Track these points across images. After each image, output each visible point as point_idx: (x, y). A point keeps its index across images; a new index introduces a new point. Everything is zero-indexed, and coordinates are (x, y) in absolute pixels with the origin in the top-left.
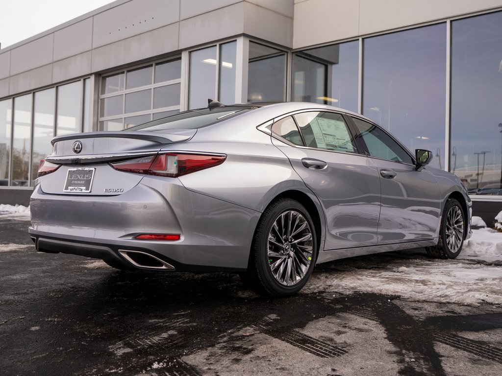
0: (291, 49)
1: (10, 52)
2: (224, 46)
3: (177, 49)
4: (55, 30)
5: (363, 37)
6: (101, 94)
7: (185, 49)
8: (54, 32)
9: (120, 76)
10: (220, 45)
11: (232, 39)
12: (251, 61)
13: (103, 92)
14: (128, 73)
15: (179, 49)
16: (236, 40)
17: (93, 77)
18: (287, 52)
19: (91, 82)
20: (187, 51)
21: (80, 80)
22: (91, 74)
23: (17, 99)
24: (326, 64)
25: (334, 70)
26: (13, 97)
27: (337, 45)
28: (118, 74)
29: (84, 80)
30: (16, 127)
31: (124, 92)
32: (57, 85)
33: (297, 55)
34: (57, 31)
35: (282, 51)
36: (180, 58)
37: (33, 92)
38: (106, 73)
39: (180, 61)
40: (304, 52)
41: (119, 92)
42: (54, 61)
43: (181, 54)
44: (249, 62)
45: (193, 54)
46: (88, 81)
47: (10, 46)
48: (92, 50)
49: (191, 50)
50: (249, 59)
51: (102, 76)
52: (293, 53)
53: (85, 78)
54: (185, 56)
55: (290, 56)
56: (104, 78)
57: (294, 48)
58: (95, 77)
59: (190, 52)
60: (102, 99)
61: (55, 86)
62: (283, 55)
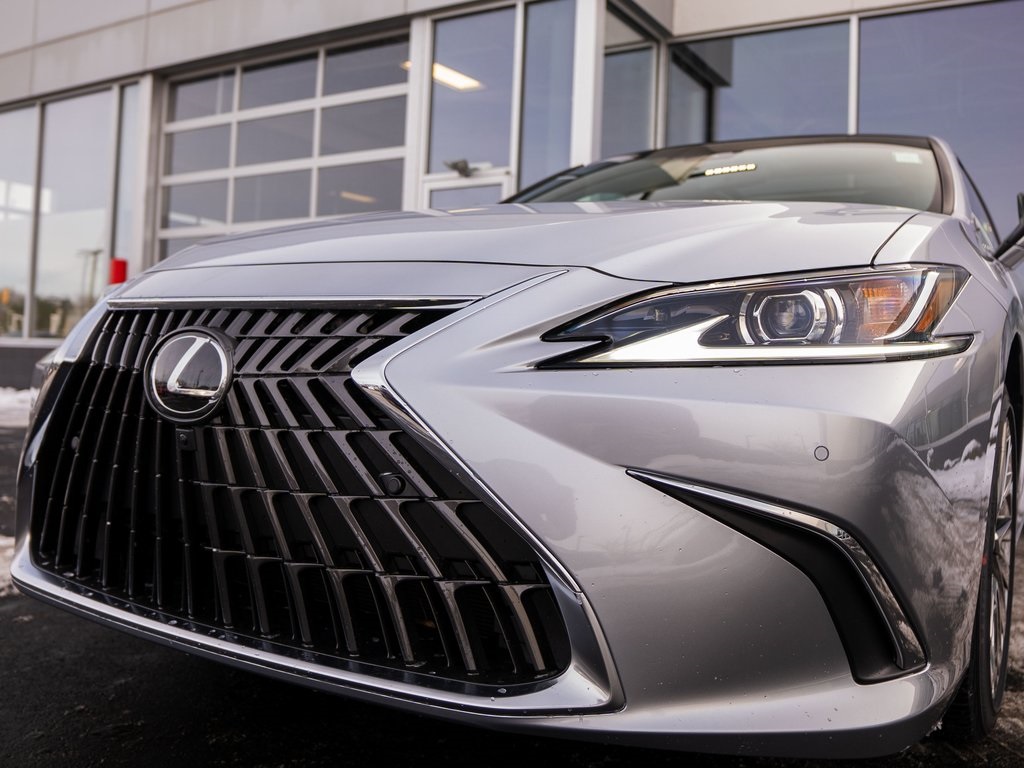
0: (669, 35)
2: (533, 9)
7: (423, 14)
9: (221, 82)
14: (245, 75)
17: (147, 84)
19: (141, 94)
20: (428, 19)
21: (111, 89)
22: (143, 74)
28: (216, 75)
29: (122, 88)
31: (235, 117)
32: (43, 101)
35: (650, 37)
36: (406, 38)
38: (182, 72)
39: (405, 44)
41: (219, 117)
43: (409, 24)
45: (442, 28)
46: (130, 91)
48: (148, 15)
49: (441, 16)
50: (607, 48)
51: (170, 79)
52: (668, 44)
53: (126, 81)
54: (420, 31)
56: (174, 86)
57: (676, 34)
58: (154, 81)
59: (435, 22)
60: (170, 136)
61: (39, 102)
62: (648, 48)
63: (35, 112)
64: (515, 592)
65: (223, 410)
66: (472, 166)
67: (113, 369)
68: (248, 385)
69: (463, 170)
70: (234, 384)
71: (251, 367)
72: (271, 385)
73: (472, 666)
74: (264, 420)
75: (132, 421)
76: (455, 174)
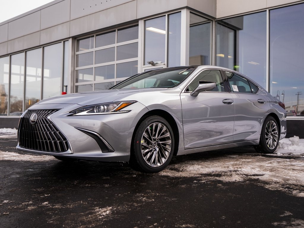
0: (215, 18)
1: (7, 24)
2: (170, 16)
3: (136, 19)
4: (41, 9)
5: (269, 9)
6: (77, 52)
7: (141, 19)
8: (41, 10)
10: (168, 15)
11: (178, 11)
12: (192, 26)
13: (78, 50)
14: (97, 37)
15: (137, 19)
16: (181, 11)
17: (71, 40)
18: (212, 21)
19: (69, 43)
20: (143, 20)
21: (61, 42)
22: (69, 38)
23: (13, 57)
24: (235, 29)
25: (240, 33)
26: (10, 55)
27: (242, 17)
28: (89, 37)
29: (64, 42)
30: (12, 76)
31: (94, 49)
32: (43, 46)
33: (218, 23)
34: (43, 9)
35: (209, 20)
36: (138, 25)
37: (26, 51)
38: (80, 37)
39: (138, 27)
40: (223, 20)
41: (90, 50)
42: (41, 30)
43: (138, 22)
44: (190, 27)
45: (147, 22)
46: (66, 43)
47: (8, 20)
48: (70, 21)
49: (146, 19)
50: (190, 25)
51: (76, 39)
52: (216, 21)
53: (65, 40)
54: (141, 23)
55: (214, 23)
56: (78, 41)
57: (217, 18)
58: (72, 40)
59: (145, 21)
60: (77, 55)
61: (42, 47)
62: (210, 22)
63: (41, 49)
64: (64, 142)
65: (37, 122)
66: (155, 62)
67: (26, 118)
68: (39, 119)
69: (153, 64)
70: (37, 119)
71: (39, 117)
72: (41, 119)
73: (60, 150)
74: (40, 123)
75: (28, 125)
76: (151, 65)
